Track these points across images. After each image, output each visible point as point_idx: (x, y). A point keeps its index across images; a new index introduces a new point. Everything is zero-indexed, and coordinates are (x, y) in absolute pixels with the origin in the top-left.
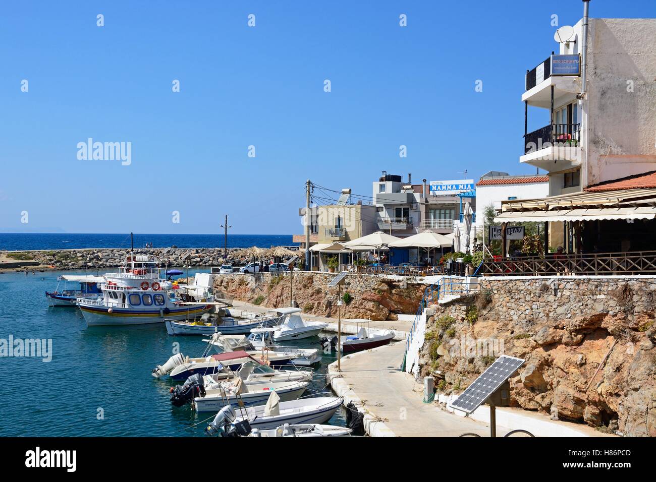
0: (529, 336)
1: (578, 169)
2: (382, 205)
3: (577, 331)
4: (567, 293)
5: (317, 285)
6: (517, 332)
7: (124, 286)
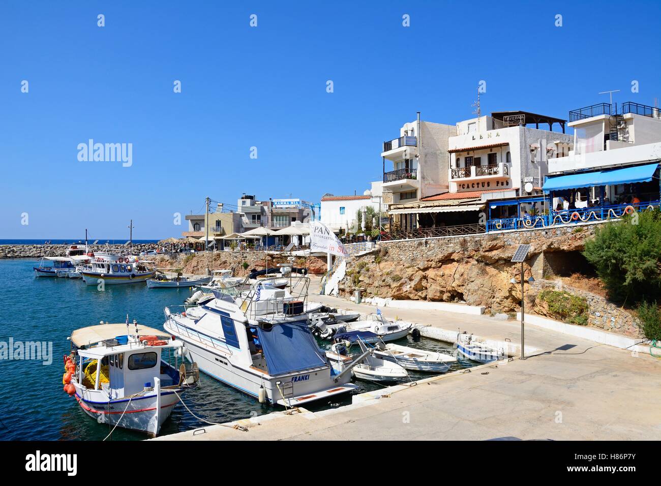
0: (414, 266)
1: (416, 190)
2: (244, 213)
3: (439, 261)
4: (432, 245)
5: (223, 258)
6: (407, 265)
7: (108, 260)
